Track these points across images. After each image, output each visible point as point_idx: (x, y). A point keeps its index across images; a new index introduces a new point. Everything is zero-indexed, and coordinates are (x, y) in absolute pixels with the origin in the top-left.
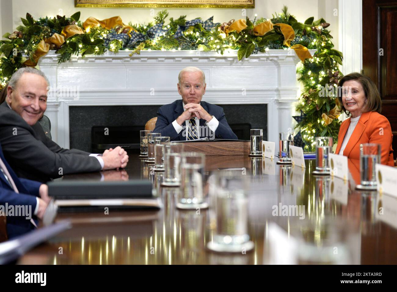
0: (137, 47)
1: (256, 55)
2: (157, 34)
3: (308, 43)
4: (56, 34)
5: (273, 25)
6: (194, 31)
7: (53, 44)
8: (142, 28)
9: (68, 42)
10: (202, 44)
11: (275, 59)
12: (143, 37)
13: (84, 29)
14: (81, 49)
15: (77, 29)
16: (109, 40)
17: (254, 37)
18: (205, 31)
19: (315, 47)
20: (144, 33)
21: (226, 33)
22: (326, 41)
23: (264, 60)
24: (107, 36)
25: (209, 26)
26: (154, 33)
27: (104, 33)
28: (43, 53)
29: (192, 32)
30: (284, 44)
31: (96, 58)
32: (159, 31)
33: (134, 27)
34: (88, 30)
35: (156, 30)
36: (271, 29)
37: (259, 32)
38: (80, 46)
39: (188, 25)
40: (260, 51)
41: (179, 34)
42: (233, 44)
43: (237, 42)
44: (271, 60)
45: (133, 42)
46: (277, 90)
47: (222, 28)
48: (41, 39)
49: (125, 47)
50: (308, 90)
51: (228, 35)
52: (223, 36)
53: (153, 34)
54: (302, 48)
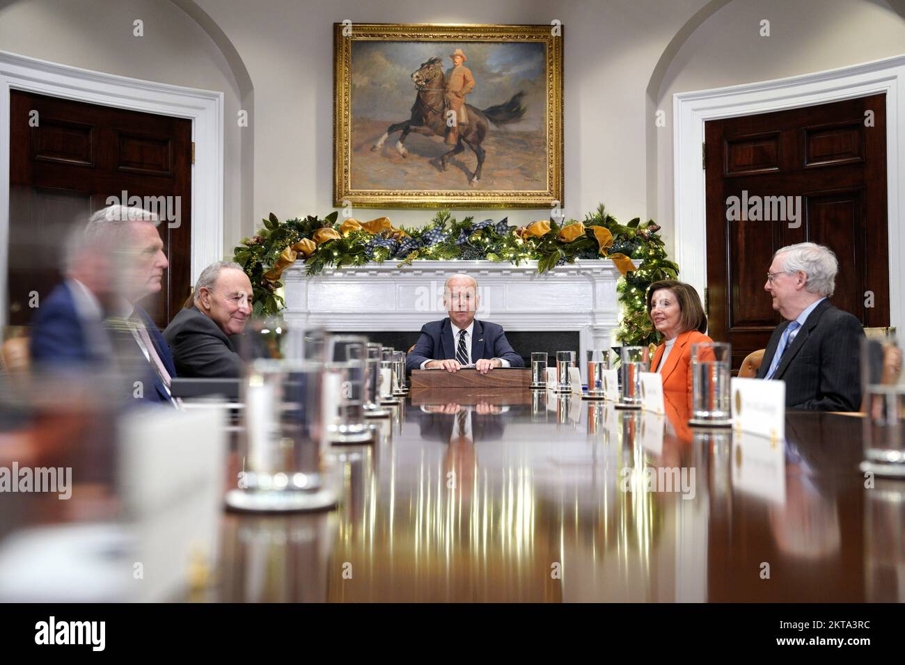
0: (409, 256)
1: (563, 267)
2: (435, 240)
3: (632, 251)
4: (305, 239)
5: (584, 227)
6: (483, 237)
7: (301, 251)
8: (417, 233)
9: (320, 249)
10: (492, 252)
11: (589, 272)
12: (417, 244)
13: (341, 233)
14: (337, 257)
15: (332, 233)
16: (373, 247)
17: (560, 244)
18: (495, 236)
19: (640, 256)
20: (418, 240)
21: (524, 239)
22: (655, 249)
23: (575, 274)
24: (371, 242)
25: (502, 230)
26: (431, 239)
27: (367, 238)
28: (288, 263)
29: (479, 238)
30: (600, 253)
31: (358, 271)
32: (437, 236)
33: (406, 232)
34: (346, 235)
35: (433, 235)
36: (583, 233)
37: (566, 237)
38: (336, 254)
39: (476, 229)
40: (568, 261)
41: (463, 240)
42: (533, 253)
43: (538, 250)
44: (584, 274)
45: (404, 249)
46: (592, 313)
47: (519, 233)
48: (287, 246)
49: (393, 256)
50: (632, 313)
51: (526, 241)
52: (520, 242)
53: (429, 240)
54: (623, 258)
